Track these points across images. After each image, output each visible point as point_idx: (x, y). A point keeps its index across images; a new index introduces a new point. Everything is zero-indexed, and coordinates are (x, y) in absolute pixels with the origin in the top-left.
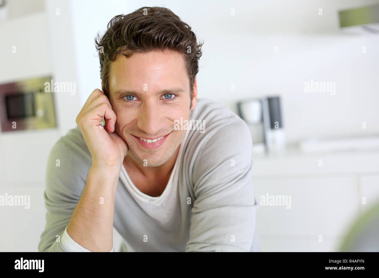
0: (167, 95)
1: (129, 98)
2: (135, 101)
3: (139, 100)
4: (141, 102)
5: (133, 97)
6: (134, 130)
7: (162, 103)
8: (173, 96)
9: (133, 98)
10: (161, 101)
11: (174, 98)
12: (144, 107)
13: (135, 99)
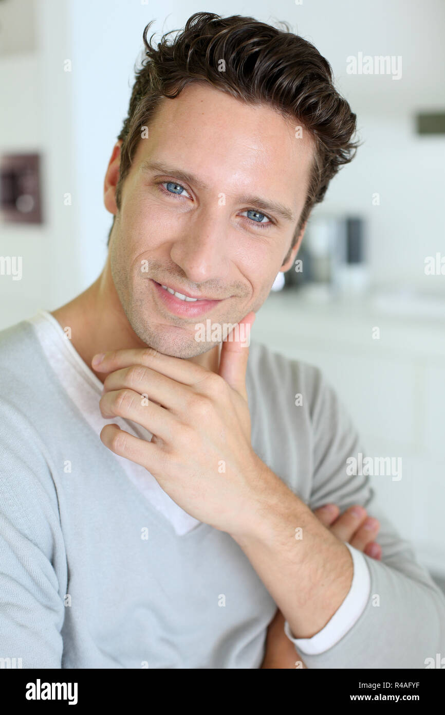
0: (253, 213)
1: (172, 188)
2: (185, 199)
3: (193, 200)
4: (196, 205)
5: (182, 188)
6: (160, 266)
7: (238, 223)
8: (265, 220)
9: (182, 192)
10: (238, 219)
11: (267, 225)
12: (199, 217)
13: (184, 193)
